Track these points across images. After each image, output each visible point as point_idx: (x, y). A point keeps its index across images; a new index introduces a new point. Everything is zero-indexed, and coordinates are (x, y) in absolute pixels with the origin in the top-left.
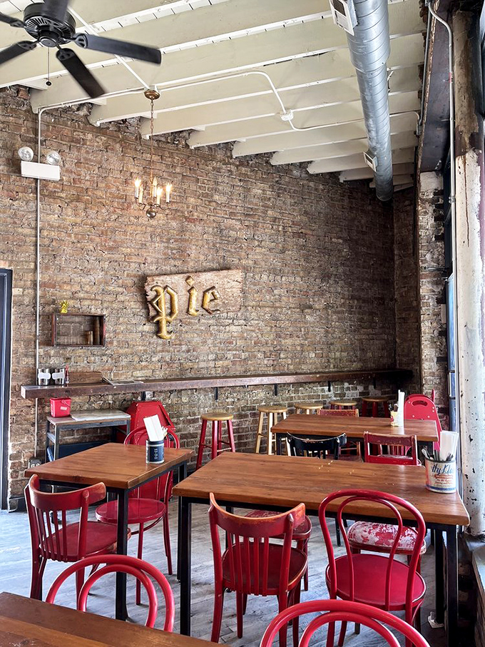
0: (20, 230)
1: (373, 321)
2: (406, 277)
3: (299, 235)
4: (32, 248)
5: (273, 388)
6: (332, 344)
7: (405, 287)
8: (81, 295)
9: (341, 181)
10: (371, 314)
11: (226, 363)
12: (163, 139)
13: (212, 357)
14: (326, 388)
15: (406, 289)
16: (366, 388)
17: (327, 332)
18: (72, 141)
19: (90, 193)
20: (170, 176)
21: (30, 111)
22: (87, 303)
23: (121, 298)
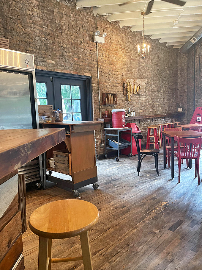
0: (93, 62)
1: (173, 97)
2: (183, 81)
3: (157, 65)
4: (96, 69)
5: (152, 119)
6: (165, 104)
7: (182, 85)
8: (108, 87)
9: (167, 46)
10: (173, 94)
11: (142, 111)
12: (125, 28)
13: (138, 109)
14: (164, 119)
15: (183, 85)
16: (172, 119)
17: (164, 100)
18: (104, 28)
19: (109, 49)
20: (127, 42)
21: (93, 15)
22: (110, 89)
23: (118, 88)
